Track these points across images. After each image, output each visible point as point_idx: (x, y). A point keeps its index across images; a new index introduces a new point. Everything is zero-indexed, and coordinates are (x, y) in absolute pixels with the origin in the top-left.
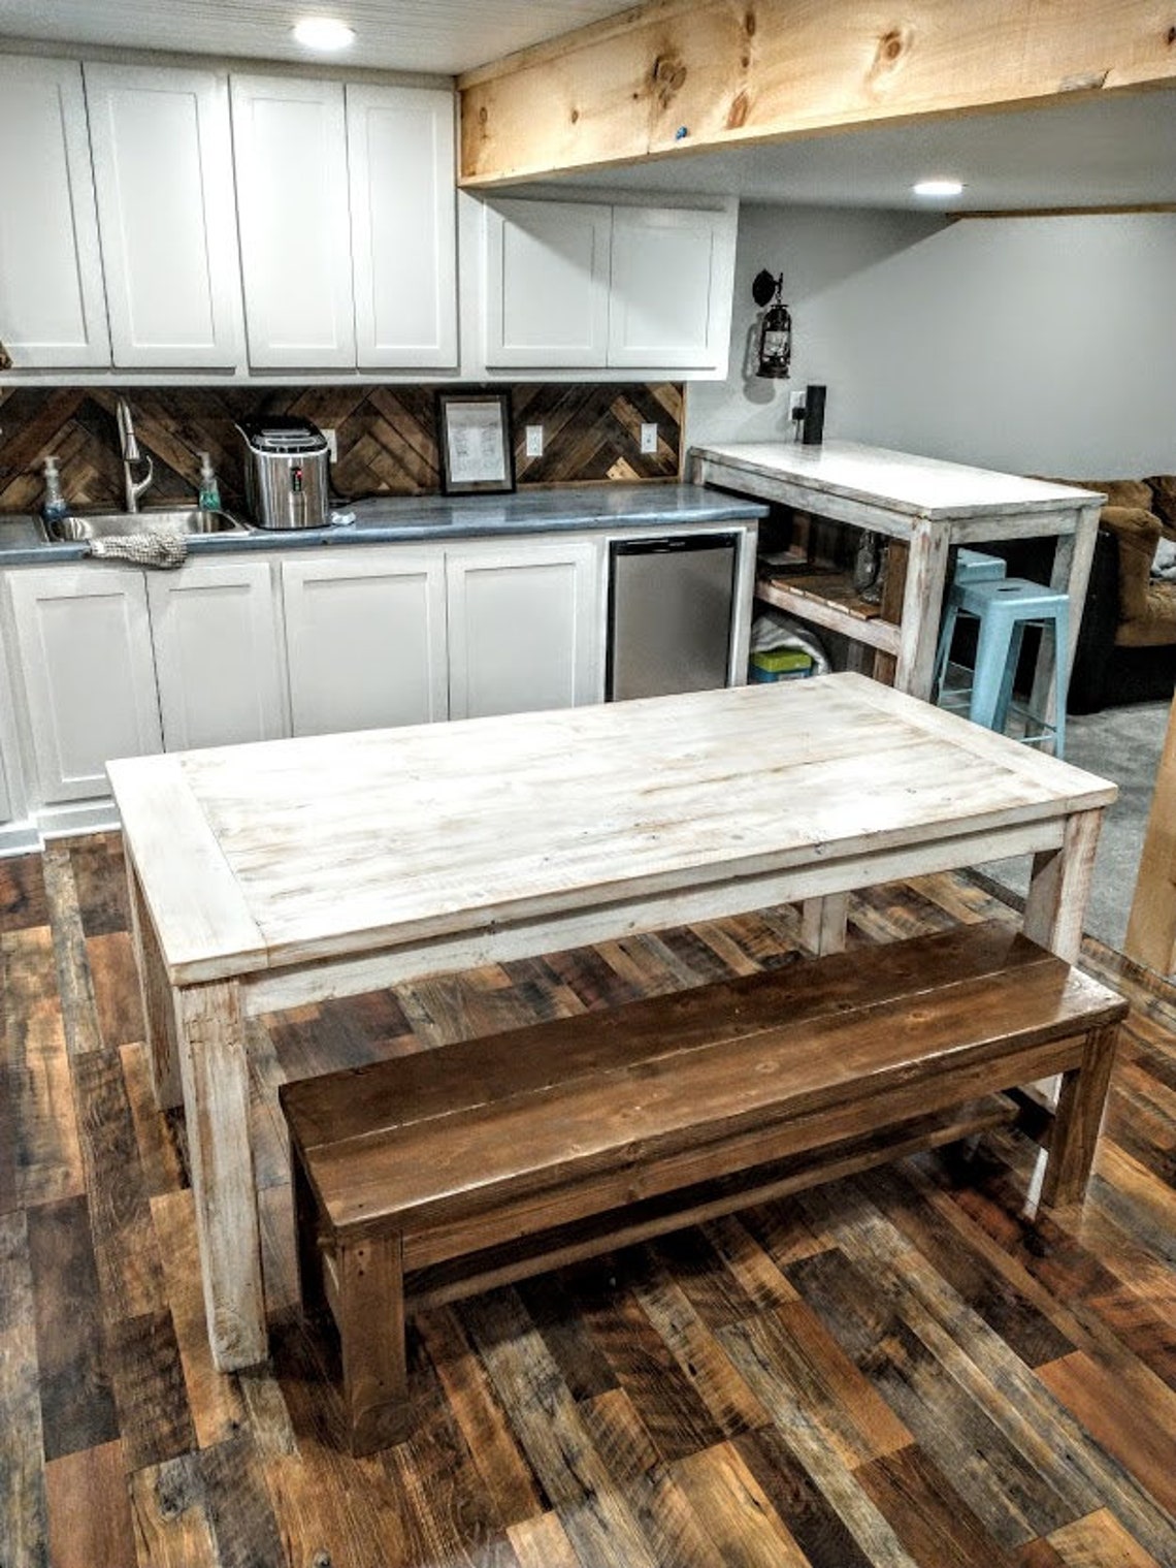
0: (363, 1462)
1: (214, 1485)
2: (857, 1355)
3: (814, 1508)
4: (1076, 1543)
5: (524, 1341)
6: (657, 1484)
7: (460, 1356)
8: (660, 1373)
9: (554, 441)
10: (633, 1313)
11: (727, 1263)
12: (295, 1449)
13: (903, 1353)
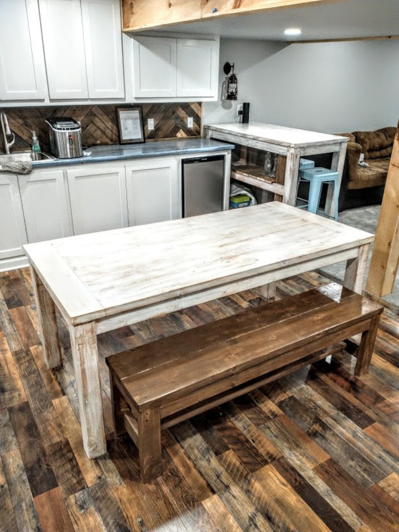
0: (147, 485)
1: (96, 499)
2: (306, 430)
3: (302, 483)
4: (387, 485)
5: (195, 437)
6: (249, 481)
7: (174, 445)
8: (242, 443)
9: (158, 124)
10: (230, 424)
11: (258, 404)
12: (123, 483)
13: (321, 428)
